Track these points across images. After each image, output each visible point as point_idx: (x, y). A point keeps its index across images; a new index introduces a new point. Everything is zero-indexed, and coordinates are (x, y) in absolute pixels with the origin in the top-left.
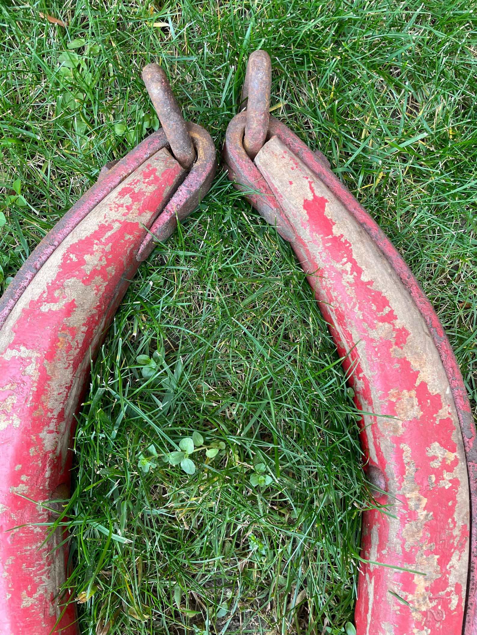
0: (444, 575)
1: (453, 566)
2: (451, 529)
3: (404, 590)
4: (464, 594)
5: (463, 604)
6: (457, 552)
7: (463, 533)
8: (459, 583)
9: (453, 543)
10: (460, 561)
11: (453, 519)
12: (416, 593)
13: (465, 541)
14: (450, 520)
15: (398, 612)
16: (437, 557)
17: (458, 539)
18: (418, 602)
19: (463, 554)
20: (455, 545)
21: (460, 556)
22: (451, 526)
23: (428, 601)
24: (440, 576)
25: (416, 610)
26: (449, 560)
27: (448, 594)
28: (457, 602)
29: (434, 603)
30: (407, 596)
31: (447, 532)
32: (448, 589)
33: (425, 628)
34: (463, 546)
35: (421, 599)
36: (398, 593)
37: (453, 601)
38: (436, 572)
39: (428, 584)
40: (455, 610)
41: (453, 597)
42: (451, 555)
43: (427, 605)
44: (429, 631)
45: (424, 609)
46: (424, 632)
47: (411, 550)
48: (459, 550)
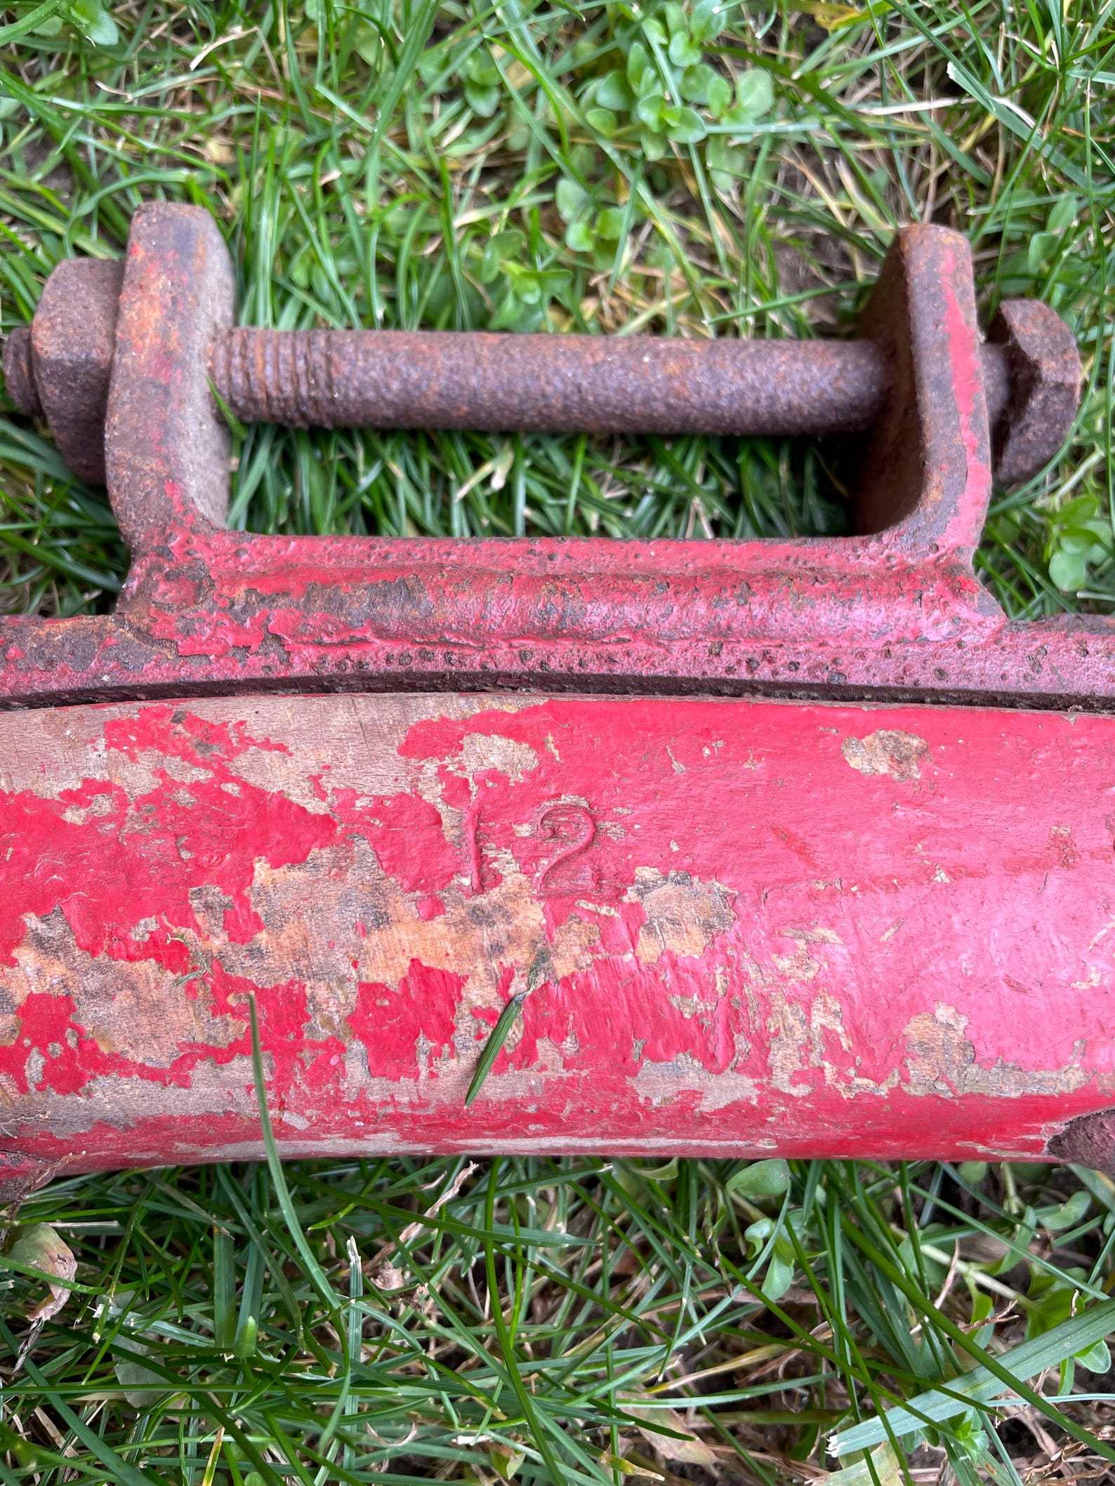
0: (358, 824)
1: (315, 779)
2: (122, 802)
3: (446, 1030)
4: (458, 706)
5: (510, 705)
6: (241, 763)
7: (150, 737)
8: (401, 737)
9: (196, 787)
10: (290, 741)
11: (71, 797)
12: (451, 967)
13: (193, 722)
14: (73, 816)
15: (569, 1045)
16: (262, 869)
17: (174, 766)
18: (497, 949)
19: (256, 730)
20: (203, 775)
21: (267, 745)
22: (103, 805)
23: (495, 894)
24: (363, 846)
25: (542, 957)
26: (284, 803)
27: (456, 789)
28: (499, 741)
29: (505, 862)
30: (476, 1012)
31: (133, 825)
32: (433, 793)
33: (631, 896)
34: (215, 734)
35: (484, 936)
36: (473, 1054)
37: (495, 760)
38: (338, 868)
39: (405, 906)
40: (538, 745)
41: (472, 765)
42: (256, 795)
43: (514, 897)
44: (646, 873)
45: (533, 916)
46: (650, 905)
47: (236, 1013)
48: (232, 752)
